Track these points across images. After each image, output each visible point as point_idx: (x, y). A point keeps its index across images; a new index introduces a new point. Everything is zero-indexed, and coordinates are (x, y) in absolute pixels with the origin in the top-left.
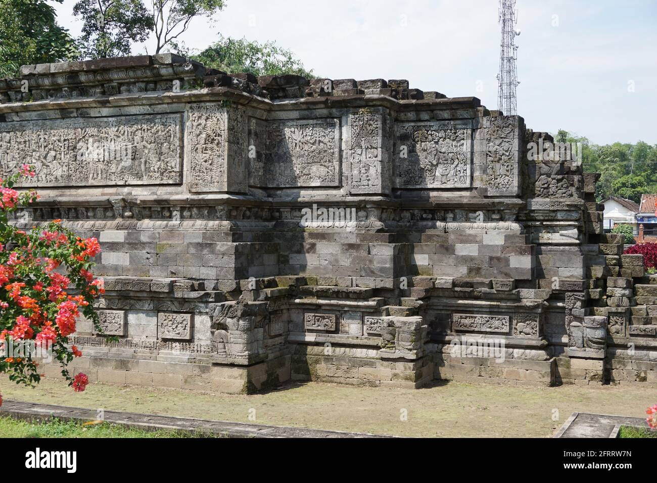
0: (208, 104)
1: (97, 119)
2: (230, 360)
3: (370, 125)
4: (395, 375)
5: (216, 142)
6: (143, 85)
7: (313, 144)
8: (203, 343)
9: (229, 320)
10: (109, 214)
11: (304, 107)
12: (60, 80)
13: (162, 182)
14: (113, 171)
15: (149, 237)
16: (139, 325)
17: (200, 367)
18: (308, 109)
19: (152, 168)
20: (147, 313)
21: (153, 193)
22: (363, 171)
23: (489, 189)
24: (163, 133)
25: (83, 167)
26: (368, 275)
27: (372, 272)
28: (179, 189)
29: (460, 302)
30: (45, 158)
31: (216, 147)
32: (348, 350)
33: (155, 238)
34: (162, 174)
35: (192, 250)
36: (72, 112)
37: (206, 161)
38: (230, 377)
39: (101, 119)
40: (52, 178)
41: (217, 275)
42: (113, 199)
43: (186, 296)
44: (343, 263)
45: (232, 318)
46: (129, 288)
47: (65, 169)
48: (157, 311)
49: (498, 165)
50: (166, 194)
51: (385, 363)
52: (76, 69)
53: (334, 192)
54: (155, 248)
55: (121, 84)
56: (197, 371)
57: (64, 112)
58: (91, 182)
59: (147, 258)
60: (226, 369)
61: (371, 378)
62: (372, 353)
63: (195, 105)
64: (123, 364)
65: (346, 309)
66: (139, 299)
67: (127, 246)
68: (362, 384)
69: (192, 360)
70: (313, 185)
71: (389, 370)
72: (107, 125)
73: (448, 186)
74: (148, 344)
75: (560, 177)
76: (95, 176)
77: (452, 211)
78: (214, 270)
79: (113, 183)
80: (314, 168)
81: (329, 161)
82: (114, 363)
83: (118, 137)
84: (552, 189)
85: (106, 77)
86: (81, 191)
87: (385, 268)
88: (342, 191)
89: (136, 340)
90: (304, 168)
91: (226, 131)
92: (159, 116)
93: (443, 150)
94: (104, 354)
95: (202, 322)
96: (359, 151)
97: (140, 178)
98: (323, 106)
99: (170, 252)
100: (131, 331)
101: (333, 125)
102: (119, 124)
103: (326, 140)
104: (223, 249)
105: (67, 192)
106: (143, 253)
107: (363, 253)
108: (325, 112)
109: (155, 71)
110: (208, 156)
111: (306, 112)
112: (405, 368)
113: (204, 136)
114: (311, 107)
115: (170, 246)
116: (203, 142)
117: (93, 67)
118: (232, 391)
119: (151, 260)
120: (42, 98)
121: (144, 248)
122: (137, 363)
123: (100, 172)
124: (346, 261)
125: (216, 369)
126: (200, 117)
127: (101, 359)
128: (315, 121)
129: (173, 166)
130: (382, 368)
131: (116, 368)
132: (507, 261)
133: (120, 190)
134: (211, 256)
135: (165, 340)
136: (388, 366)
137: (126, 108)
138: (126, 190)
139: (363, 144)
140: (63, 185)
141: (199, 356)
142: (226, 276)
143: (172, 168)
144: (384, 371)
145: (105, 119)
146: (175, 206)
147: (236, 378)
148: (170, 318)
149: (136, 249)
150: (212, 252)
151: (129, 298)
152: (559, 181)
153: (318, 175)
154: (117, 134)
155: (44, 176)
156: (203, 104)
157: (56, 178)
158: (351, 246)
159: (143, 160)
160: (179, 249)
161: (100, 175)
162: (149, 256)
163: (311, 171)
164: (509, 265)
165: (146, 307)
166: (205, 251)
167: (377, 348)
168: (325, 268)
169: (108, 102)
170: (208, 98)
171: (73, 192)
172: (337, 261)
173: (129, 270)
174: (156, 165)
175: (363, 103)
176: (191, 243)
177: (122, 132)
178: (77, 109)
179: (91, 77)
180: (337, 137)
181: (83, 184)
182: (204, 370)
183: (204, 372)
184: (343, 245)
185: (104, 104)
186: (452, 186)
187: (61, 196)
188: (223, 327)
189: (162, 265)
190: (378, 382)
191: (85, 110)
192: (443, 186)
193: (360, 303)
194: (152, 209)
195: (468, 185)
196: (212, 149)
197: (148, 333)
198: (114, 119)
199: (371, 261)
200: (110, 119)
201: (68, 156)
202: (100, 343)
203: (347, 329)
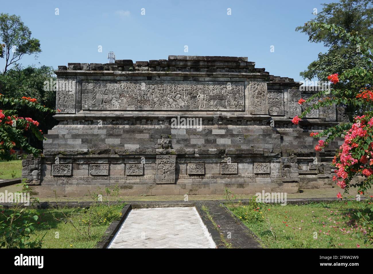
0: (258, 79)
1: (203, 82)
2: (293, 180)
3: (297, 93)
4: (325, 184)
5: (262, 94)
6: (228, 69)
7: (273, 99)
8: (275, 174)
9: (292, 164)
10: (211, 122)
11: (271, 85)
12: (189, 64)
13: (236, 110)
14: (211, 104)
15: (237, 132)
16: (244, 169)
17: (278, 184)
18: (272, 86)
19: (231, 104)
20: (248, 163)
21: (233, 114)
22: (295, 110)
23: (326, 118)
24: (236, 90)
25: (196, 102)
26: (304, 148)
27: (306, 147)
28: (245, 113)
29: (326, 157)
30: (175, 97)
31: (262, 96)
32: (304, 176)
33: (240, 133)
34: (236, 106)
35: (261, 137)
36: (190, 78)
37: (258, 102)
38: (292, 187)
39: (205, 82)
40: (179, 106)
41: (273, 147)
42: (215, 116)
43: (269, 155)
44: (294, 144)
45: (293, 163)
46: (243, 153)
47: (186, 103)
48: (253, 162)
49: (329, 110)
50: (239, 115)
51: (321, 179)
52: (201, 59)
53: (282, 117)
54: (243, 137)
55: (217, 68)
56: (277, 186)
57: (186, 78)
58: (200, 109)
59: (240, 141)
60: (290, 184)
61: (316, 186)
62: (314, 176)
63: (253, 79)
64: (241, 185)
65: (302, 160)
66: (245, 157)
67: (229, 136)
68: (313, 188)
69: (272, 182)
70: (274, 114)
71: (322, 182)
72: (208, 85)
73: (311, 117)
74: (249, 177)
75: (344, 115)
76: (202, 106)
77: (313, 126)
78: (272, 145)
79: (212, 110)
80: (274, 108)
81: (280, 106)
82: (236, 186)
83: (214, 90)
84: (342, 119)
85: (213, 64)
86: (194, 113)
87: (311, 145)
88: (285, 117)
89: (243, 175)
90: (270, 108)
91: (267, 90)
92: (234, 83)
93: (309, 104)
94: (229, 182)
95: (274, 166)
96: (293, 102)
97: (226, 108)
98: (278, 85)
99: (250, 138)
100: (240, 171)
101: (281, 92)
102: (214, 84)
103: (279, 98)
104: (275, 137)
105: (187, 113)
106: (238, 139)
107: (302, 140)
108: (278, 87)
109: (238, 64)
110: (259, 100)
111: (271, 87)
112: (329, 181)
113: (257, 91)
114: (273, 85)
115: (251, 135)
116: (257, 94)
117: (210, 59)
118: (293, 192)
119: (242, 142)
120: (175, 71)
121: (238, 137)
122: (248, 184)
123: (205, 105)
124: (295, 143)
125: (285, 184)
126: (254, 84)
127: (230, 184)
128: (274, 91)
129: (241, 103)
130: (320, 181)
131: (237, 187)
132: (337, 143)
133: (215, 112)
134: (270, 139)
135: (257, 174)
136: (322, 181)
137: (218, 78)
138: (218, 112)
139: (294, 100)
140: (185, 109)
141: (275, 179)
142: (277, 147)
143: (240, 104)
144: (321, 182)
145: (207, 82)
146: (245, 119)
147: (294, 187)
148: (260, 165)
149: (234, 137)
150: (270, 138)
151: (241, 157)
152: (344, 116)
153: (276, 110)
154: (214, 89)
155: (174, 106)
156: (256, 79)
157: (181, 107)
158: (297, 137)
159: (227, 100)
160: (255, 137)
161: (205, 106)
162: (240, 140)
163: (273, 109)
164: (338, 144)
165: (248, 161)
166: (267, 138)
167: (315, 174)
168: (287, 146)
169: (212, 75)
170: (259, 77)
171: (190, 113)
172: (292, 143)
173: (230, 146)
174: (233, 103)
175: (294, 85)
176: (260, 134)
177: (216, 88)
178: (193, 77)
179: (206, 63)
180: (282, 97)
181: (196, 110)
182: (280, 185)
183: (280, 186)
184: (294, 137)
185: (209, 76)
186: (312, 117)
187: (184, 114)
188: (288, 166)
189: (247, 144)
190: (319, 187)
191: (197, 77)
192: (309, 117)
193: (308, 158)
194: (233, 121)
195: (318, 117)
196: (260, 97)
197: (249, 172)
198: (211, 82)
199: (305, 143)
200: (210, 82)
201: (187, 97)
202: (225, 178)
203: (302, 168)
